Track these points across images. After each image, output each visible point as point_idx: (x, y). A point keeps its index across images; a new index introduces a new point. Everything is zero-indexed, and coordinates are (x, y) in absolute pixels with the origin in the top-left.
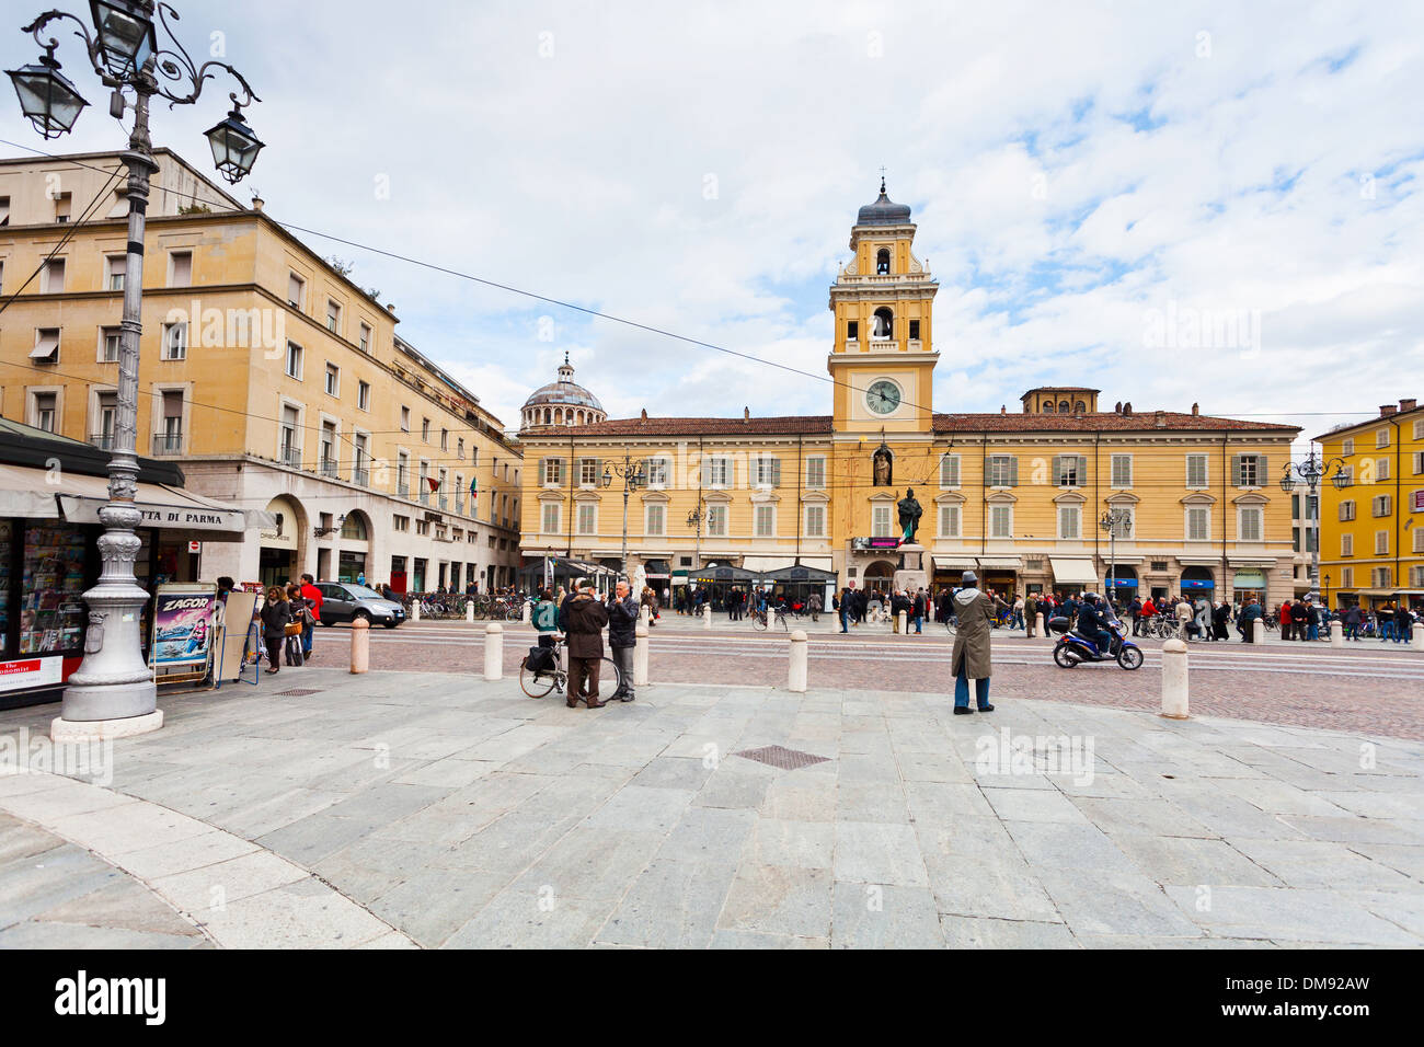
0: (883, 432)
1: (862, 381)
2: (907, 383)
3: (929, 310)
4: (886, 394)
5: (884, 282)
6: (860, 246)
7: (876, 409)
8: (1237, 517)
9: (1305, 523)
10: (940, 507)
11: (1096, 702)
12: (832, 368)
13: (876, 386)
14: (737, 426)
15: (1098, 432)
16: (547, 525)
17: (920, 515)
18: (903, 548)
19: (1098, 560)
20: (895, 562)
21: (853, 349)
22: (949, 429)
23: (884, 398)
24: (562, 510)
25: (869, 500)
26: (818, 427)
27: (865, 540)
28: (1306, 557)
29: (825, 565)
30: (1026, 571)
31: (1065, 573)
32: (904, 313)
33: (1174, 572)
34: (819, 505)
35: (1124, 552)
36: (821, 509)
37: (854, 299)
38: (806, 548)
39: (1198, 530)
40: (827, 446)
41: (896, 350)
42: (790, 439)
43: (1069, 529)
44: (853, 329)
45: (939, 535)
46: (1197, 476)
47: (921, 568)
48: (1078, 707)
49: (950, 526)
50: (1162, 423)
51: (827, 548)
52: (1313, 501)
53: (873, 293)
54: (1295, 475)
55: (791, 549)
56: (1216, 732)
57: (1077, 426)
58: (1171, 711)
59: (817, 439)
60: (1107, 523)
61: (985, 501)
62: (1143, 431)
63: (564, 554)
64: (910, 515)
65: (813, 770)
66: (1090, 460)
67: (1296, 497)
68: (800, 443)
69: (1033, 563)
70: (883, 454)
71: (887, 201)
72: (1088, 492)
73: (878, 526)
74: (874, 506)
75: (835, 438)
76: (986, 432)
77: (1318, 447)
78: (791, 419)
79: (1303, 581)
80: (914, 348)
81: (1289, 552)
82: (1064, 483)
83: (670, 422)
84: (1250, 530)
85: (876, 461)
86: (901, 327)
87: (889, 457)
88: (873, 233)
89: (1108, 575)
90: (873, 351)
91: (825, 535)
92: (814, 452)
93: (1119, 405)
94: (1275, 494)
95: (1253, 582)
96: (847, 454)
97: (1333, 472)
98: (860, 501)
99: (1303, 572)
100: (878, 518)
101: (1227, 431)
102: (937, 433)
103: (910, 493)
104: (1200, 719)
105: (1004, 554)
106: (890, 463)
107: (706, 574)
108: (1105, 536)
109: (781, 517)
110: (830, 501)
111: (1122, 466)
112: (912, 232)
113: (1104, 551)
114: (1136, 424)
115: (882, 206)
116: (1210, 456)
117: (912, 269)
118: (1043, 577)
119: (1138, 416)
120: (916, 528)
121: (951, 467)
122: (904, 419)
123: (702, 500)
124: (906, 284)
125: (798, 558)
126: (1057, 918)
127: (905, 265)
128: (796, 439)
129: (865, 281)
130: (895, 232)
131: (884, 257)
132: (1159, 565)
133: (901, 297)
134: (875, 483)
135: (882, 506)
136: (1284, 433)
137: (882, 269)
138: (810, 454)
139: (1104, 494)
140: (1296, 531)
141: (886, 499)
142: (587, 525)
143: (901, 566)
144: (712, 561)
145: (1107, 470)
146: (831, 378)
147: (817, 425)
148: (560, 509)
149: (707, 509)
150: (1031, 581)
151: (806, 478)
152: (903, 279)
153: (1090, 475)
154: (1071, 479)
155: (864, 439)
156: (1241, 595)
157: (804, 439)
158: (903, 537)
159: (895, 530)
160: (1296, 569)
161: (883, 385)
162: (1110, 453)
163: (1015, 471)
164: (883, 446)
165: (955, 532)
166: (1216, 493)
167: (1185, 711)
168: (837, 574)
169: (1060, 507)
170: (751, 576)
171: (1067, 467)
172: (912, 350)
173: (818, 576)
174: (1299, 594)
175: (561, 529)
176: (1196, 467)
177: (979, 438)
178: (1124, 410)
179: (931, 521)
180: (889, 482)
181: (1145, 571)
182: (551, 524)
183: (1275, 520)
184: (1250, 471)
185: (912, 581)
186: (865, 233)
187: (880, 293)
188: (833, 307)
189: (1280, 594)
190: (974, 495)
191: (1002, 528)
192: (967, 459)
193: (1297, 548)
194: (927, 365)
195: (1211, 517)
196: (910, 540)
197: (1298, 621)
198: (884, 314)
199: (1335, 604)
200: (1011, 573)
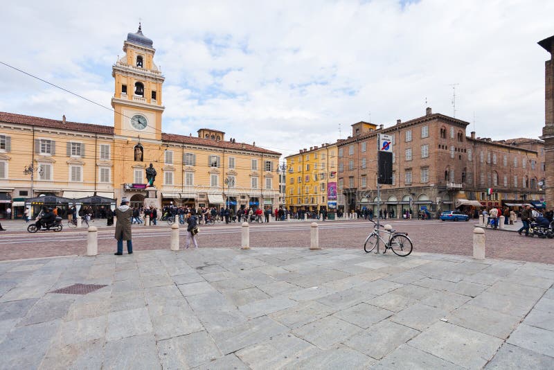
0: (139, 138)
1: (129, 114)
2: (150, 117)
3: (160, 88)
4: (140, 121)
5: (139, 70)
6: (128, 51)
7: (135, 127)
8: (265, 181)
9: (282, 184)
10: (165, 172)
11: (221, 246)
12: (114, 104)
13: (136, 116)
14: (58, 124)
15: (224, 148)
17: (155, 175)
18: (148, 189)
19: (224, 195)
20: (145, 195)
21: (124, 97)
22: (168, 140)
23: (139, 122)
25: (133, 167)
26: (108, 131)
27: (130, 185)
28: (282, 195)
29: (111, 196)
30: (199, 199)
31: (213, 200)
32: (149, 87)
33: (247, 199)
34: (107, 168)
35: (232, 192)
36: (108, 170)
37: (125, 75)
38: (99, 188)
39: (254, 185)
40: (111, 141)
41: (145, 102)
42: (90, 135)
43: (214, 183)
44: (124, 88)
45: (164, 184)
46: (254, 168)
47: (156, 197)
48: (215, 249)
49: (169, 181)
50: (244, 148)
51: (111, 188)
52: (284, 177)
53: (135, 74)
54: (280, 169)
55: (92, 188)
56: (256, 252)
57: (217, 145)
58: (244, 247)
59: (106, 137)
60: (227, 182)
61: (183, 171)
62: (239, 149)
64: (151, 174)
65: (99, 293)
66: (221, 158)
67: (280, 176)
68: (96, 137)
69: (202, 196)
70: (139, 147)
71: (142, 34)
72: (220, 170)
73: (136, 179)
74: (135, 170)
75: (115, 137)
76: (183, 143)
77: (286, 161)
78: (91, 125)
79: (282, 203)
80: (153, 103)
81: (278, 193)
82: (212, 166)
84: (269, 184)
85: (135, 150)
86: (148, 93)
87: (142, 149)
88: (135, 47)
89: (227, 200)
90: (134, 100)
91: (110, 181)
92: (103, 142)
93: (231, 139)
94: (274, 174)
95: (269, 203)
96: (121, 145)
97: (289, 169)
98: (128, 167)
99: (282, 200)
100: (137, 176)
101: (263, 153)
102: (164, 141)
103: (151, 165)
104: (253, 248)
105: (190, 192)
106: (142, 151)
107: (38, 200)
108: (226, 186)
109: (86, 172)
110: (113, 166)
111: (232, 161)
112: (153, 52)
113: (226, 192)
114: (235, 146)
115: (139, 36)
116: (257, 159)
117: (153, 68)
118: (205, 201)
119: (237, 144)
120: (154, 180)
121: (169, 156)
122: (148, 134)
123: (34, 161)
124: (151, 74)
125: (95, 193)
126: (203, 329)
127: (150, 66)
128: (94, 135)
129: (130, 68)
130: (146, 50)
131: (140, 59)
132: (243, 197)
133: (148, 79)
134: (135, 159)
135: (139, 170)
136: (278, 155)
137: (139, 65)
138: (101, 143)
139: (226, 171)
140: (280, 186)
141: (141, 167)
143: (147, 197)
144: (42, 193)
145: (227, 163)
146: (113, 109)
147: (105, 130)
149: (38, 166)
150: (201, 203)
151: (99, 155)
152: (149, 72)
153: (221, 164)
154: (215, 165)
155: (130, 139)
156: (266, 207)
157: (98, 136)
158: (149, 184)
159: (144, 181)
160: (280, 198)
161: (139, 117)
162: (228, 156)
163: (194, 160)
164: (139, 144)
165: (171, 182)
166: (259, 173)
167: (248, 246)
168: (116, 200)
169: (211, 175)
170: (67, 201)
171: (214, 160)
172: (152, 104)
173: (106, 201)
174: (281, 206)
176: (254, 163)
177: (181, 145)
178: (233, 141)
179: (160, 178)
180: (142, 160)
181: (239, 199)
183: (275, 183)
184: (268, 166)
185: (152, 203)
186: (131, 46)
187: (138, 75)
188: (114, 75)
189: (276, 207)
190: (179, 168)
191: (189, 182)
192: (176, 153)
193: (280, 192)
194: (159, 111)
195: (258, 180)
196: (152, 185)
197: (280, 215)
198: (140, 85)
199: (289, 209)
200: (192, 200)
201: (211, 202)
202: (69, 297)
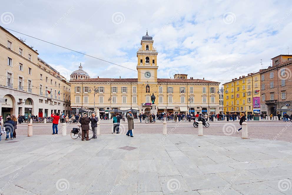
0: (148, 82)
1: (143, 71)
2: (152, 72)
3: (156, 58)
4: (148, 74)
5: (147, 52)
6: (143, 44)
7: (146, 77)
8: (211, 98)
9: (221, 100)
10: (159, 97)
11: (187, 133)
12: (137, 69)
13: (146, 72)
14: (118, 80)
15: (187, 83)
16: (77, 101)
17: (155, 98)
18: (152, 105)
19: (188, 107)
20: (151, 108)
21: (142, 65)
22: (160, 81)
23: (148, 75)
24: (80, 98)
26: (135, 81)
27: (145, 104)
28: (221, 106)
29: (137, 109)
30: (175, 109)
31: (182, 110)
32: (151, 59)
33: (201, 109)
34: (135, 97)
35: (192, 105)
37: (142, 55)
38: (132, 105)
39: (204, 101)
40: (137, 85)
41: (150, 66)
42: (129, 83)
43: (183, 101)
44: (141, 61)
45: (159, 102)
46: (204, 92)
47: (155, 109)
48: (184, 135)
49: (161, 101)
50: (198, 81)
51: (137, 106)
52: (222, 95)
53: (145, 54)
54: (219, 91)
56: (207, 138)
57: (184, 81)
58: (200, 134)
59: (135, 83)
60: (189, 100)
61: (167, 96)
62: (195, 83)
63: (81, 107)
64: (153, 98)
65: (135, 151)
66: (186, 88)
67: (220, 95)
69: (176, 108)
70: (148, 86)
71: (148, 35)
72: (186, 94)
73: (147, 101)
74: (146, 97)
75: (138, 83)
76: (167, 82)
77: (223, 86)
78: (129, 79)
79: (221, 110)
80: (153, 65)
81: (219, 105)
82: (182, 92)
83: (104, 79)
84: (213, 101)
85: (146, 88)
86: (151, 61)
88: (145, 42)
89: (190, 110)
90: (145, 65)
91: (137, 103)
92: (134, 85)
94: (216, 94)
95: (213, 110)
96: (141, 86)
97: (225, 91)
98: (143, 96)
99: (221, 108)
100: (147, 99)
101: (209, 83)
102: (158, 82)
103: (153, 94)
104: (205, 136)
105: (170, 106)
106: (149, 88)
107: (112, 111)
108: (189, 102)
109: (128, 99)
110: (138, 96)
111: (192, 88)
112: (153, 42)
113: (189, 105)
114: (194, 81)
115: (147, 36)
116: (206, 87)
117: (153, 50)
118: (178, 110)
119: (194, 80)
120: (154, 101)
121: (161, 90)
122: (152, 80)
123: (111, 96)
124: (152, 52)
125: (131, 107)
126: (180, 175)
127: (152, 49)
128: (131, 83)
129: (144, 51)
130: (149, 42)
131: (147, 47)
132: (198, 108)
133: (151, 55)
134: (146, 92)
135: (148, 97)
136: (217, 83)
137: (147, 49)
138: (133, 86)
139: (189, 94)
140: (220, 101)
141: (149, 95)
142: (86, 101)
143: (152, 109)
144: (114, 108)
145: (189, 90)
146: (137, 71)
147: (135, 80)
148: (80, 97)
149: (112, 97)
150: (176, 111)
151: (132, 91)
152: (151, 51)
153: (186, 91)
154: (183, 92)
155: (144, 83)
156: (211, 113)
158: (152, 103)
159: (150, 102)
161: (148, 72)
162: (190, 86)
163: (173, 90)
164: (148, 85)
165: (162, 102)
166: (207, 94)
167: (202, 135)
168: (139, 110)
169: (181, 97)
170: (122, 111)
171: (182, 89)
172: (153, 66)
173: (135, 111)
174: (220, 113)
175: (80, 102)
176: (204, 89)
178: (192, 79)
179: (157, 100)
180: (149, 92)
181: (196, 109)
182: (78, 101)
183: (217, 99)
184: (213, 90)
185: (154, 112)
186: (144, 41)
187: (147, 54)
188: (137, 56)
189: (218, 113)
190: (165, 94)
191: (171, 101)
192: (164, 87)
193: (220, 104)
194: (156, 69)
195: (207, 98)
196: (153, 103)
197: (220, 117)
198: (147, 58)
199: (226, 114)
200: (172, 110)
201: (181, 111)
202: (124, 151)
